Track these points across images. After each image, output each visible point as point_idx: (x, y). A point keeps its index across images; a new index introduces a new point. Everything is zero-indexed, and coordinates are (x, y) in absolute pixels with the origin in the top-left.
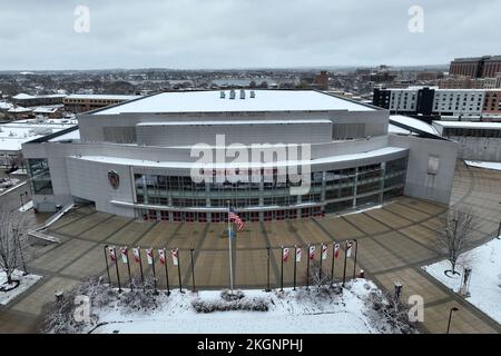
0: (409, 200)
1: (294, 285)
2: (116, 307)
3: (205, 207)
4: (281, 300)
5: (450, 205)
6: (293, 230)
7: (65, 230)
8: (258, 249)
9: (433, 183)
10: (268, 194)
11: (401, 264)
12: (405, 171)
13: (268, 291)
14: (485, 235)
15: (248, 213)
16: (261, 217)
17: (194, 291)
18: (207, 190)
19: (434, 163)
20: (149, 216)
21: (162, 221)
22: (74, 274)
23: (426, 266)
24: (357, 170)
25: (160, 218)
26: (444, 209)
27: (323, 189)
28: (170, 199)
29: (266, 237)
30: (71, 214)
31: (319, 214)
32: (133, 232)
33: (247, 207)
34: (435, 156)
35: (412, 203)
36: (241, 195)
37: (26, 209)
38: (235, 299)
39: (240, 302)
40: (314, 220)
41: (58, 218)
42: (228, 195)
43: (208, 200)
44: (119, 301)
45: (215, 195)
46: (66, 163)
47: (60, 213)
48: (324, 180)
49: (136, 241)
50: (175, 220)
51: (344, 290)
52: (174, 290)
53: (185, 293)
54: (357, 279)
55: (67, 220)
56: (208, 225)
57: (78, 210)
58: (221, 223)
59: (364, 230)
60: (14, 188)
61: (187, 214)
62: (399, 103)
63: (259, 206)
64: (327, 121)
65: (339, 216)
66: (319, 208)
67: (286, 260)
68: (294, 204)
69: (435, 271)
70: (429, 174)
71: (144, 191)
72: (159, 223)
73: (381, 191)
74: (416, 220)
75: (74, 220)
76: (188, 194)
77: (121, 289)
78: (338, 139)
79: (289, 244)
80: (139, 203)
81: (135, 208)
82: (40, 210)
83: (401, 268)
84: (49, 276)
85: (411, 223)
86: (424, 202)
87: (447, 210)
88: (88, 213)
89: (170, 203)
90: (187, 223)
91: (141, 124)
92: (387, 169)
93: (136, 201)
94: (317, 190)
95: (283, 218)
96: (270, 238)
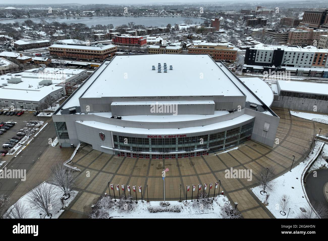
0: (252, 143)
1: (192, 198)
2: (115, 209)
3: (149, 152)
4: (186, 207)
5: (273, 148)
6: (192, 164)
7: (81, 163)
8: (176, 177)
9: (266, 136)
10: (180, 146)
11: (242, 187)
12: (252, 128)
13: (180, 202)
14: (284, 169)
15: (170, 155)
16: (177, 157)
17: (148, 201)
18: (150, 144)
19: (267, 126)
20: (120, 154)
21: (127, 157)
22: (92, 190)
23: (253, 188)
24: (226, 132)
25: (126, 156)
26: (270, 150)
27: (208, 142)
28: (131, 147)
29: (179, 169)
30: (80, 151)
31: (206, 154)
32: (114, 164)
33: (170, 152)
34: (268, 123)
35: (254, 146)
36: (167, 146)
37: (55, 145)
38: (166, 206)
39: (168, 208)
40: (203, 158)
41: (75, 154)
42: (160, 146)
43: (150, 149)
44: (116, 206)
45: (154, 146)
46: (75, 124)
47: (76, 151)
48: (209, 138)
49: (117, 171)
50: (134, 157)
51: (214, 202)
52: (139, 200)
53: (144, 202)
54: (220, 195)
55: (80, 156)
56: (150, 160)
57: (83, 148)
58: (157, 159)
59: (227, 165)
60: (43, 128)
61: (140, 155)
62: (261, 58)
63: (175, 152)
64: (212, 102)
65: (215, 155)
66: (206, 151)
67: (188, 190)
68: (193, 150)
69: (256, 190)
70: (264, 131)
71: (118, 143)
72: (126, 159)
73: (238, 140)
74: (254, 158)
75: (83, 156)
76: (140, 146)
77: (116, 199)
78: (218, 110)
79: (190, 174)
80: (115, 148)
81: (113, 151)
82: (63, 146)
83: (241, 189)
84: (81, 191)
85: (251, 160)
86: (261, 145)
87: (271, 151)
88: (89, 151)
89: (131, 149)
90: (140, 158)
91: (113, 104)
92: (242, 129)
93: (114, 147)
94: (205, 143)
95: (187, 157)
96: (181, 169)
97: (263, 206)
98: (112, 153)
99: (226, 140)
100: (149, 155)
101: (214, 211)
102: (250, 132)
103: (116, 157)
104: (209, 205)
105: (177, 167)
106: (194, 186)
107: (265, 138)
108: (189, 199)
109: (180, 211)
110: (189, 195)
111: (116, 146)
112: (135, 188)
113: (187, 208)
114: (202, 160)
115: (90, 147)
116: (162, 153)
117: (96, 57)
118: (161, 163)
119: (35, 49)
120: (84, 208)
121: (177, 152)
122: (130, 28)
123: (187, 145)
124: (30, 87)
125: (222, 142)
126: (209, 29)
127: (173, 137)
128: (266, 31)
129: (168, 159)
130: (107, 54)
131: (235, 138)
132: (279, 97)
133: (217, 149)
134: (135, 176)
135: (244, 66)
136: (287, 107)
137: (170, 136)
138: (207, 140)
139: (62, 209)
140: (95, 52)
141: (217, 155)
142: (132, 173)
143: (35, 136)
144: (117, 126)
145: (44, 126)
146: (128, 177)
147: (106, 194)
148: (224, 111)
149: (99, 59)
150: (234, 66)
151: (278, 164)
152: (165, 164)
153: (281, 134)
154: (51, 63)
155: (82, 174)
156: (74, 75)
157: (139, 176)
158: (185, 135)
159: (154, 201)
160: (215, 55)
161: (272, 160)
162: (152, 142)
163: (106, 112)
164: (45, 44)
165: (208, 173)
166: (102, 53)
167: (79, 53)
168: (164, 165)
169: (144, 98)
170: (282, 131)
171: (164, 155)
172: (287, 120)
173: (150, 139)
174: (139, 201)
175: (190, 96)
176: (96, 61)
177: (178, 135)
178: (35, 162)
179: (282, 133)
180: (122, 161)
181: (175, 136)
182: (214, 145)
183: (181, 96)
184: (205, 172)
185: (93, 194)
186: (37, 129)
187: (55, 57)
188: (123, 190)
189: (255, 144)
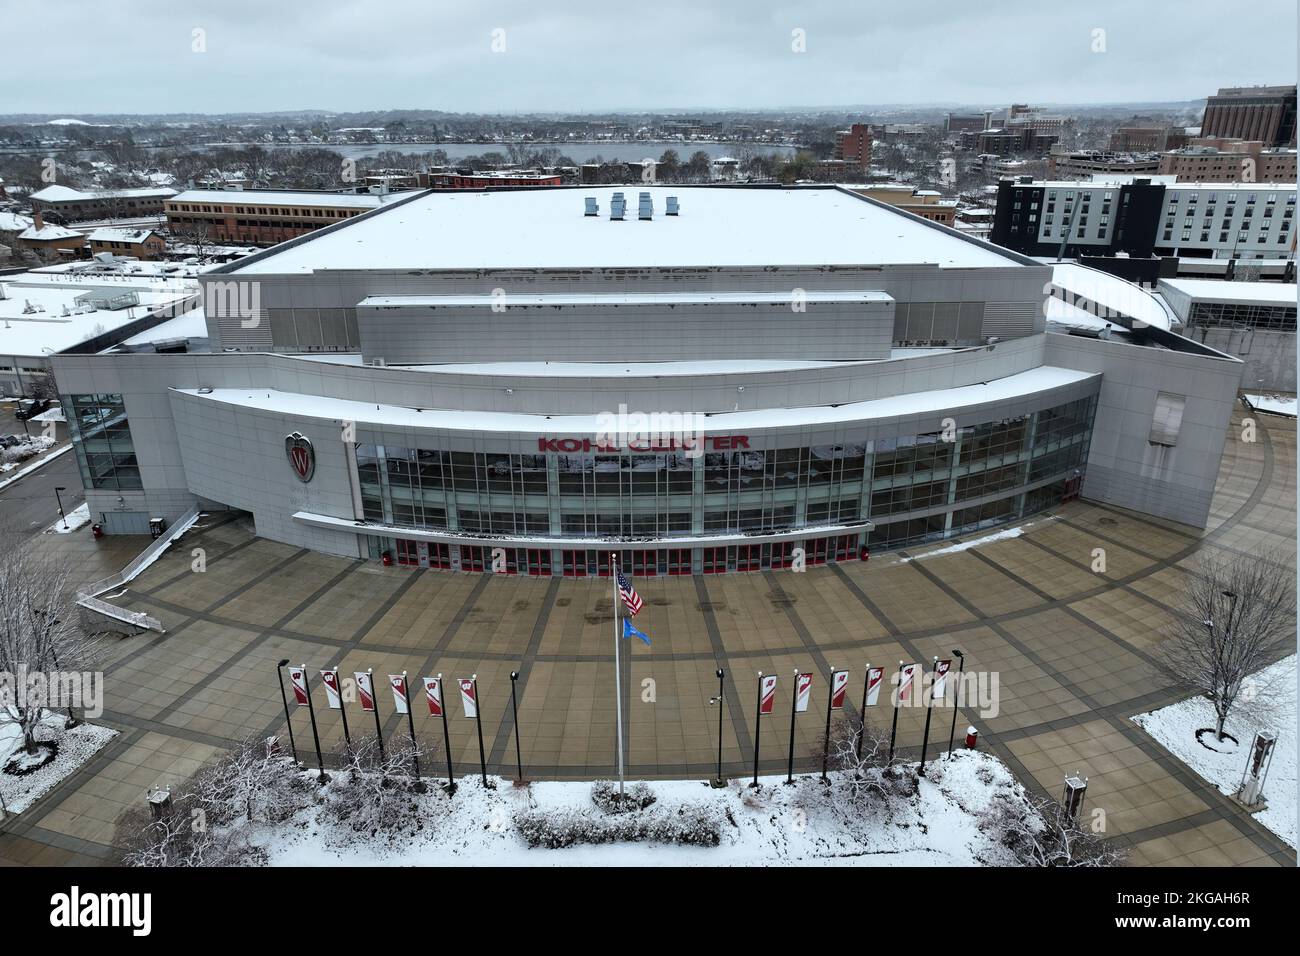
0: (1095, 514)
1: (790, 766)
3: (548, 536)
4: (754, 814)
5: (1207, 531)
6: (784, 601)
7: (175, 594)
8: (691, 657)
9: (1164, 468)
10: (717, 501)
11: (1077, 707)
12: (1087, 434)
13: (719, 784)
15: (662, 552)
16: (697, 564)
17: (521, 783)
18: (554, 489)
19: (1169, 416)
20: (396, 555)
21: (432, 569)
22: (200, 724)
23: (1146, 716)
25: (427, 561)
26: (1191, 542)
27: (866, 489)
28: (452, 513)
30: (190, 545)
31: (852, 556)
32: (354, 602)
33: (660, 536)
34: (1172, 397)
35: (1103, 523)
36: (644, 504)
37: (74, 526)
38: (631, 809)
39: (643, 817)
41: (156, 558)
42: (608, 505)
43: (555, 518)
44: (320, 808)
45: (574, 504)
46: (171, 402)
47: (165, 546)
48: (868, 464)
49: (363, 631)
50: (466, 567)
51: (924, 786)
52: (467, 777)
53: (494, 788)
54: (959, 751)
56: (556, 581)
57: (206, 534)
58: (589, 576)
59: (974, 603)
60: (39, 463)
62: (1066, 221)
63: (691, 534)
64: (877, 295)
65: (906, 560)
66: (852, 539)
67: (768, 706)
68: (785, 529)
69: (1171, 729)
70: (1152, 443)
71: (382, 489)
72: (426, 576)
73: (1020, 490)
74: (1115, 575)
76: (501, 502)
77: (325, 772)
78: (908, 343)
79: (771, 640)
80: (370, 520)
81: (360, 536)
82: (109, 530)
83: (1077, 720)
84: (135, 729)
85: (1101, 582)
86: (1137, 519)
87: (1199, 543)
88: (236, 544)
89: (454, 525)
90: (499, 575)
91: (373, 302)
92: (1039, 430)
93: (361, 515)
94: (850, 490)
95: (755, 567)
96: (720, 625)
97: (1233, 814)
98: (350, 550)
99: (961, 482)
100: (545, 554)
102: (1076, 457)
103: (376, 569)
104: (895, 801)
105: (701, 614)
106: (803, 681)
107: (1160, 483)
108: (773, 770)
109: (716, 840)
110: (772, 749)
111: (373, 511)
112: (435, 693)
113: (763, 819)
114: (833, 581)
115: (245, 527)
119: (113, 220)
120: (120, 823)
121: (698, 536)
122: (515, 162)
123: (751, 500)
124: (29, 310)
125: (937, 492)
128: (1065, 161)
129: (651, 576)
133: (913, 531)
134: (464, 655)
138: (861, 473)
141: (912, 563)
142: (445, 640)
144: (382, 406)
145: (50, 457)
146: (424, 658)
147: (272, 741)
148: (938, 350)
155: (167, 643)
157: (484, 656)
158: (741, 440)
159: (555, 780)
162: (563, 477)
163: (336, 350)
165: (877, 641)
169: (531, 276)
171: (627, 554)
173: (552, 461)
174: (468, 784)
175: (765, 269)
180: (398, 586)
182: (895, 509)
183: (719, 269)
184: (858, 634)
185: (196, 745)
186: (6, 467)
188: (366, 701)
189: (1107, 515)
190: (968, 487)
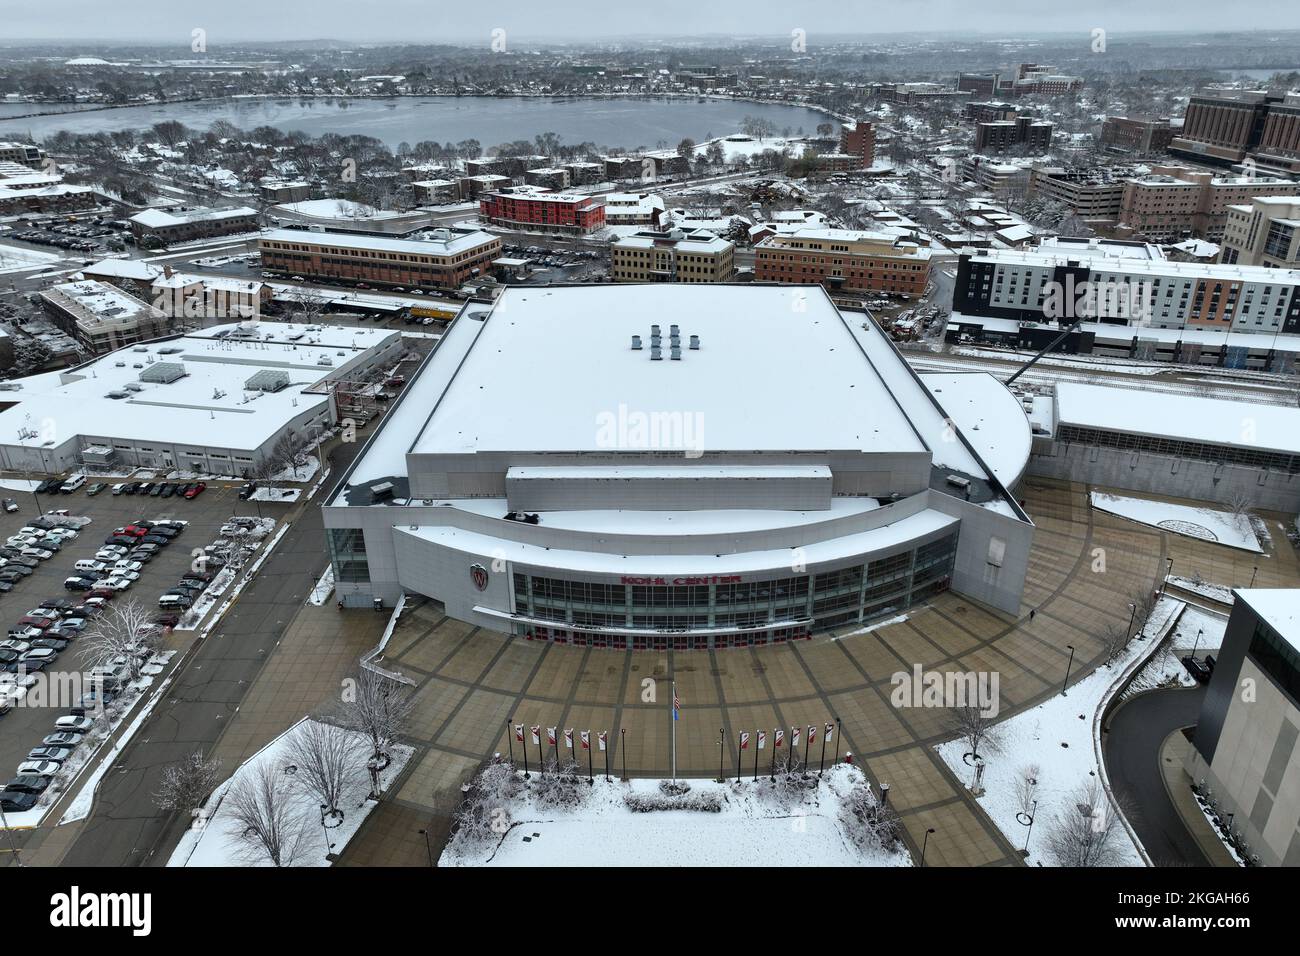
0: (955, 603)
1: (756, 772)
2: (528, 800)
3: (625, 628)
4: (737, 797)
5: (1020, 618)
6: (760, 669)
7: (412, 659)
8: (708, 706)
9: (996, 579)
10: (723, 610)
11: (908, 739)
12: (952, 554)
13: (721, 781)
14: (1047, 687)
15: (691, 638)
16: (711, 644)
17: (625, 779)
18: (629, 603)
19: (997, 550)
20: (534, 633)
21: (556, 643)
22: (455, 744)
23: (942, 745)
24: (866, 566)
25: (553, 638)
26: (1006, 627)
27: (810, 599)
28: (569, 613)
29: (718, 682)
30: (408, 623)
31: (802, 636)
32: (516, 666)
33: (690, 628)
34: (1000, 538)
35: (958, 611)
36: (681, 611)
37: (322, 600)
38: (679, 794)
39: (685, 798)
40: (793, 648)
41: (392, 632)
42: (660, 611)
43: (629, 618)
44: (529, 791)
45: (640, 611)
46: (393, 536)
47: (393, 623)
48: (811, 585)
49: (526, 686)
50: (576, 642)
51: (821, 783)
52: (598, 776)
53: (612, 782)
54: (842, 765)
55: (406, 638)
56: (629, 653)
57: (415, 613)
58: (648, 650)
59: (868, 671)
60: (274, 542)
61: (596, 636)
62: (1012, 291)
63: (707, 628)
64: (824, 472)
65: (833, 639)
66: (802, 628)
67: (745, 746)
68: (762, 623)
69: (952, 753)
70: (989, 564)
71: (528, 598)
72: (553, 648)
73: (908, 593)
74: (953, 652)
75: (417, 636)
76: (598, 608)
77: (528, 772)
78: (843, 495)
79: (752, 697)
80: (519, 614)
81: (512, 623)
82: (348, 605)
83: (906, 747)
84: (424, 747)
85: (944, 657)
86: (980, 608)
87: (1012, 628)
88: (436, 622)
89: (570, 619)
90: (596, 648)
91: (514, 473)
92: (919, 557)
93: (514, 611)
94: (800, 601)
95: (744, 644)
96: (724, 684)
97: (966, 799)
98: (507, 630)
99: (869, 592)
100: (623, 638)
101: (821, 810)
102: (948, 566)
103: (521, 642)
104: (807, 791)
105: (712, 678)
106: (761, 735)
107: (994, 587)
108: (747, 774)
109: (719, 809)
110: (747, 761)
111: (521, 608)
112: (586, 739)
113: (742, 799)
114: (789, 654)
115: (437, 608)
116: (665, 632)
117: (426, 276)
118: (663, 663)
119: (204, 241)
120: (435, 797)
121: (712, 628)
122: (542, 153)
123: (742, 608)
124: (217, 396)
125: (854, 598)
126: (835, 160)
127: (702, 584)
128: (1044, 178)
129: (684, 650)
130: (467, 266)
131: (900, 585)
132: (1055, 445)
133: (839, 621)
134: (583, 704)
135: (952, 320)
136: (1082, 478)
137: (691, 580)
138: (807, 592)
139: (372, 796)
140: (424, 259)
141: (836, 641)
142: (573, 693)
143: (254, 568)
144: (525, 545)
145: (279, 536)
146: (562, 707)
147: (497, 755)
148: (862, 499)
149: (437, 284)
150: (918, 317)
151: (1030, 671)
152: (676, 666)
153: (1052, 573)
154: (270, 301)
155: (421, 694)
156: (360, 352)
157: (594, 704)
158: (737, 577)
159: (641, 778)
160: (853, 274)
161: (1011, 660)
162: (634, 596)
163: (488, 497)
164: (240, 224)
165: (809, 697)
166: (449, 265)
167: (366, 264)
168: (672, 670)
169: (609, 455)
170: (1056, 563)
171: (670, 639)
172: (1078, 524)
173: (629, 589)
174: (599, 779)
175: (754, 452)
176: (426, 294)
177: (715, 578)
178: (265, 656)
179: (1053, 569)
180: (539, 655)
181: (706, 579)
182: (828, 609)
183: (726, 452)
184: (800, 693)
185: (457, 756)
186: (255, 546)
187: (283, 274)
188: (552, 742)
189: (963, 604)
190: (871, 594)
